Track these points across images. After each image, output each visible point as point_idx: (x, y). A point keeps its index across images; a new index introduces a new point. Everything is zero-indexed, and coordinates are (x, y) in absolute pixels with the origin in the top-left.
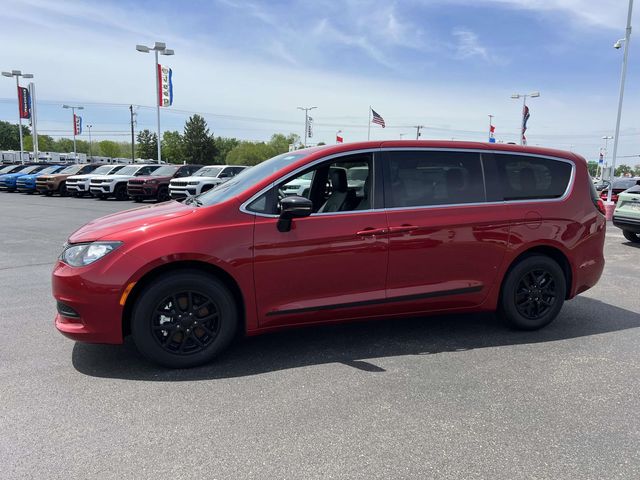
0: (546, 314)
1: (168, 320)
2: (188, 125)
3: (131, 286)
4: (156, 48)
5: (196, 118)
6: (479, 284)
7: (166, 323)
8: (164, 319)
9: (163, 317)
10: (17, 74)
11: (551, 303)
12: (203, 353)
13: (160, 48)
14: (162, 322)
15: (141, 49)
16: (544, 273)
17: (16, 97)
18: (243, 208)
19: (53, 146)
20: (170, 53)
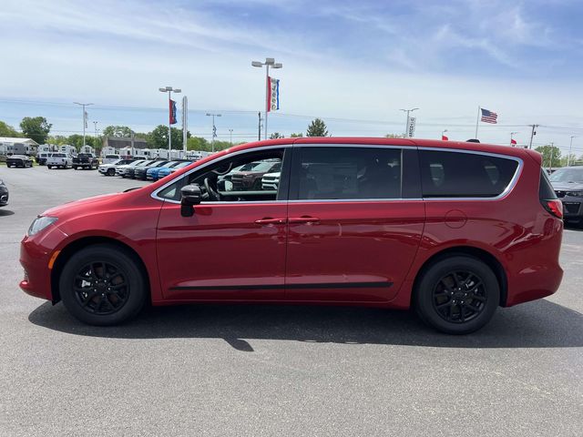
0: (471, 320)
1: (89, 284)
2: (310, 128)
3: (57, 253)
4: (268, 63)
5: (318, 121)
6: (385, 280)
7: (86, 287)
8: (85, 283)
9: (84, 281)
10: (169, 89)
11: (480, 308)
12: (113, 315)
13: (270, 62)
14: (83, 286)
15: (256, 64)
16: (470, 276)
17: (168, 107)
18: (154, 195)
19: (207, 147)
20: (279, 66)
